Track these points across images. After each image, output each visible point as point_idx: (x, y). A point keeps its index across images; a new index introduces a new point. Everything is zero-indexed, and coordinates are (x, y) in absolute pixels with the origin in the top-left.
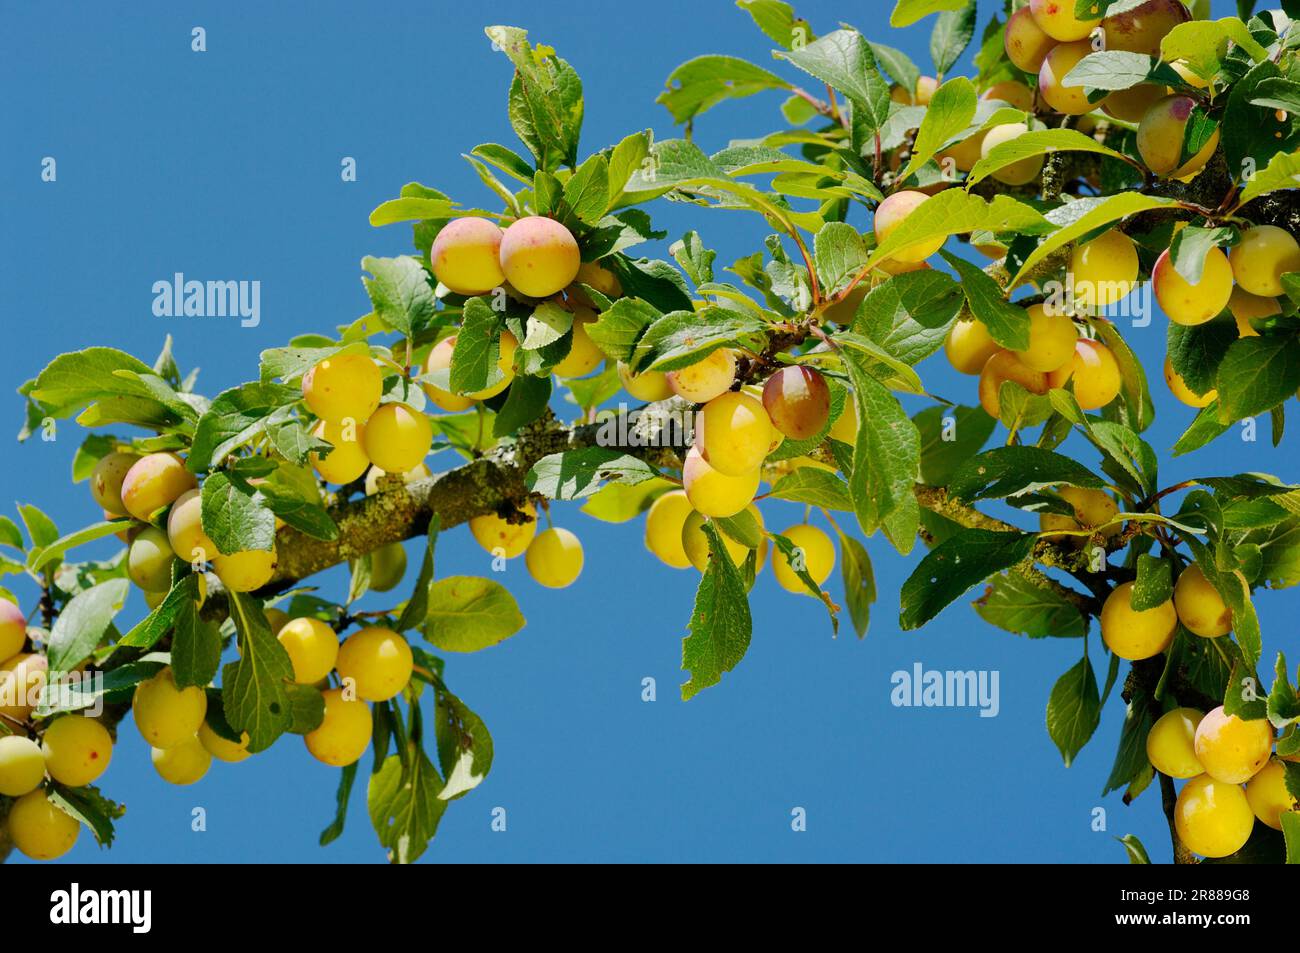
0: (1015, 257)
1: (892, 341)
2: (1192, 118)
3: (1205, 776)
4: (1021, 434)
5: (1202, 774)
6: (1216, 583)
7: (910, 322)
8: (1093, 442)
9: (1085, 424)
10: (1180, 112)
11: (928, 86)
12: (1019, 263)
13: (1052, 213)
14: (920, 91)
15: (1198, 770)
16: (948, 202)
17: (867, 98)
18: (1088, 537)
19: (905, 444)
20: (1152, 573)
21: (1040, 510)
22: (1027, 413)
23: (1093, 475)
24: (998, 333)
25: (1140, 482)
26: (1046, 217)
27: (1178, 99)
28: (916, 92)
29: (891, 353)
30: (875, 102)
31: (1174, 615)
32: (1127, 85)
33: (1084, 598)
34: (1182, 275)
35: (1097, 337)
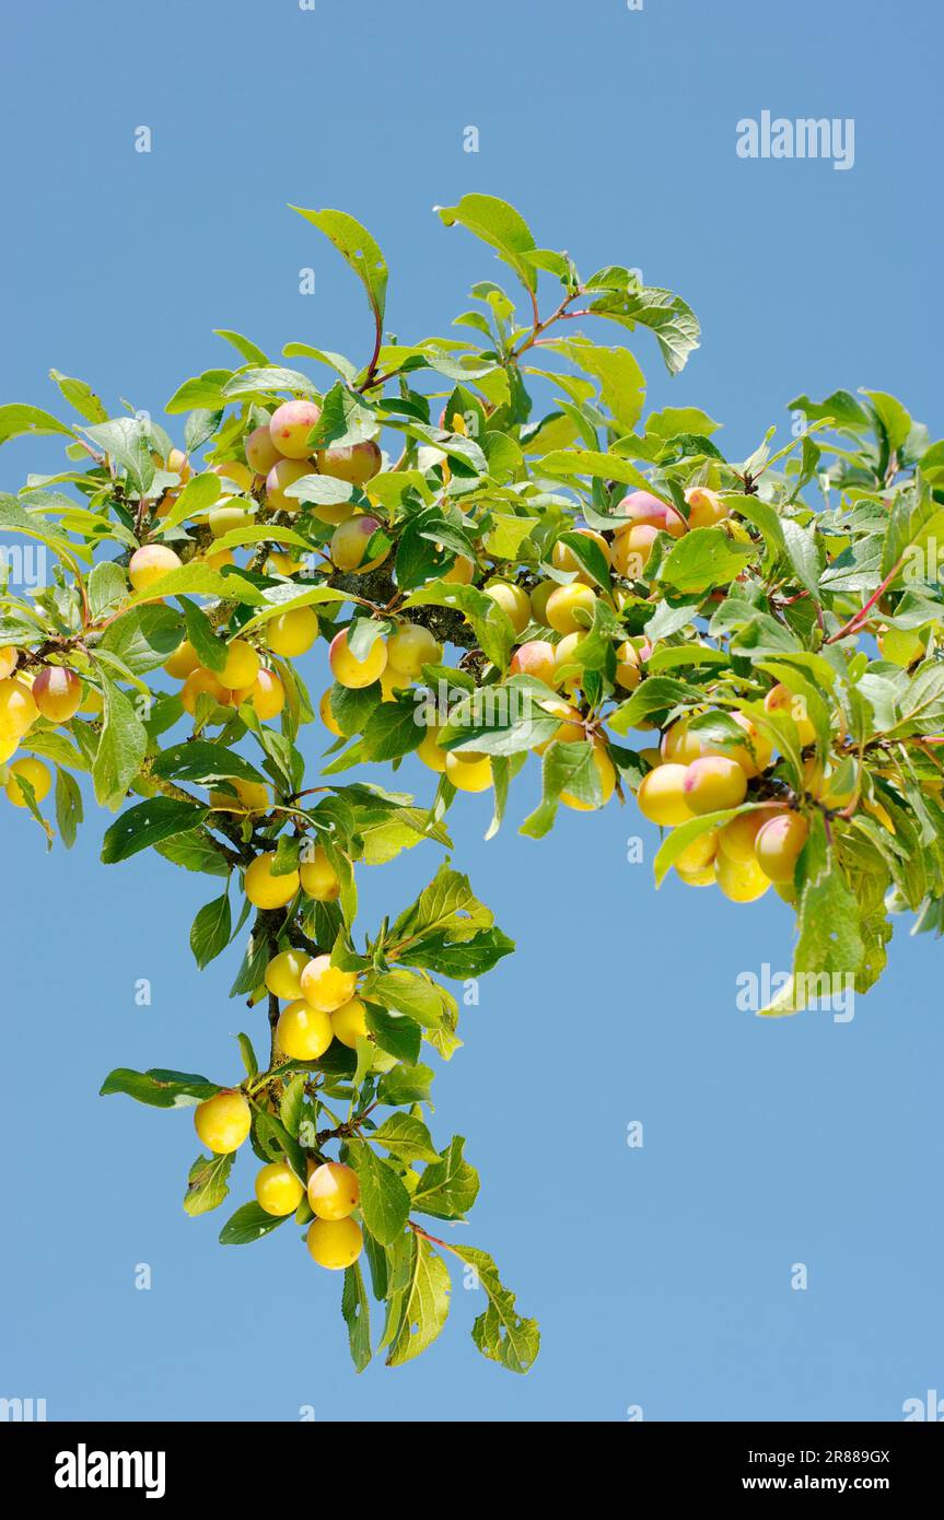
0: (236, 619)
1: (128, 654)
2: (375, 536)
3: (302, 1003)
4: (206, 729)
5: (301, 1000)
6: (334, 865)
7: (144, 642)
8: (263, 748)
9: (259, 732)
10: (366, 529)
11: (177, 457)
12: (239, 625)
13: (267, 590)
14: (171, 460)
15: (300, 996)
16: (194, 572)
17: (139, 470)
18: (245, 815)
19: (136, 740)
20: (287, 848)
21: (212, 789)
22: (213, 716)
23: (257, 773)
24: (204, 657)
25: (289, 779)
26: (262, 592)
27: (366, 518)
28: (168, 461)
29: (126, 663)
30: (143, 473)
31: (298, 881)
32: (331, 502)
33: (233, 852)
34: (353, 653)
35: (272, 668)
